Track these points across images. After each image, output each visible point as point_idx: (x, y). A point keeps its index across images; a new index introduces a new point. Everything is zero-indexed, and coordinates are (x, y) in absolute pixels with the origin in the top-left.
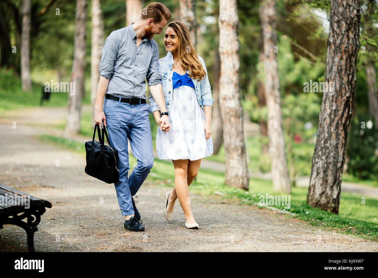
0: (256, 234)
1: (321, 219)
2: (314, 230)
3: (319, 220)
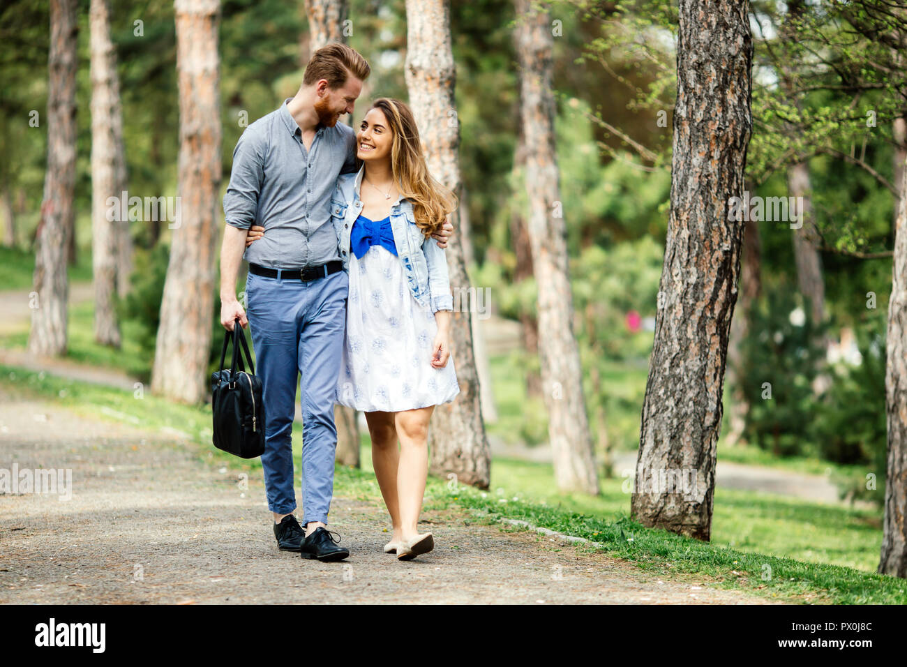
0: (503, 593)
1: (664, 554)
2: (645, 582)
3: (659, 558)
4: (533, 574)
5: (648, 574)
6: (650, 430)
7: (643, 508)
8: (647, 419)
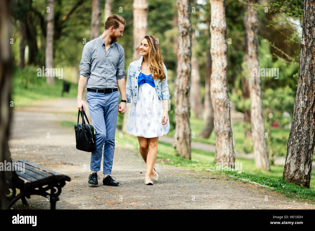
0: (241, 204)
1: (295, 192)
2: (289, 201)
3: (293, 193)
4: (251, 198)
5: (290, 199)
6: (290, 150)
7: (287, 176)
8: (289, 146)
